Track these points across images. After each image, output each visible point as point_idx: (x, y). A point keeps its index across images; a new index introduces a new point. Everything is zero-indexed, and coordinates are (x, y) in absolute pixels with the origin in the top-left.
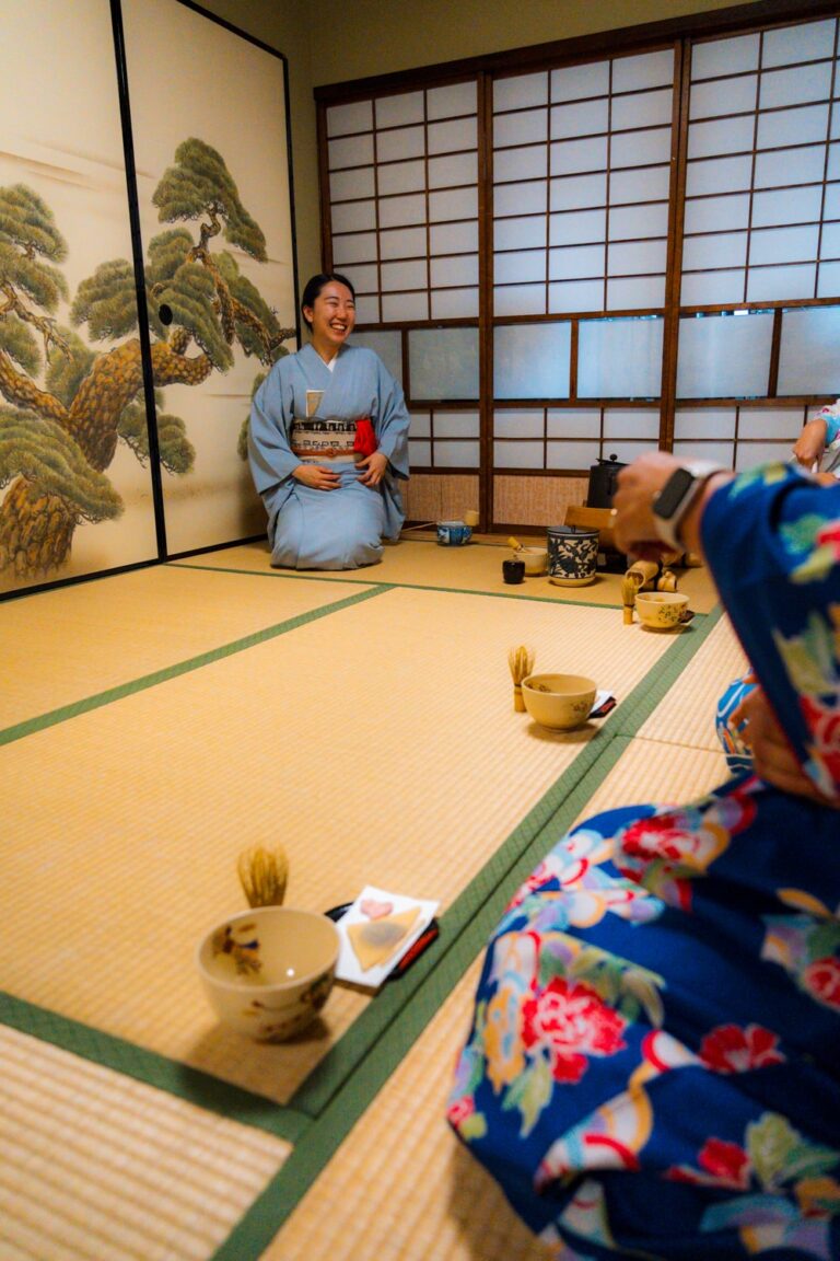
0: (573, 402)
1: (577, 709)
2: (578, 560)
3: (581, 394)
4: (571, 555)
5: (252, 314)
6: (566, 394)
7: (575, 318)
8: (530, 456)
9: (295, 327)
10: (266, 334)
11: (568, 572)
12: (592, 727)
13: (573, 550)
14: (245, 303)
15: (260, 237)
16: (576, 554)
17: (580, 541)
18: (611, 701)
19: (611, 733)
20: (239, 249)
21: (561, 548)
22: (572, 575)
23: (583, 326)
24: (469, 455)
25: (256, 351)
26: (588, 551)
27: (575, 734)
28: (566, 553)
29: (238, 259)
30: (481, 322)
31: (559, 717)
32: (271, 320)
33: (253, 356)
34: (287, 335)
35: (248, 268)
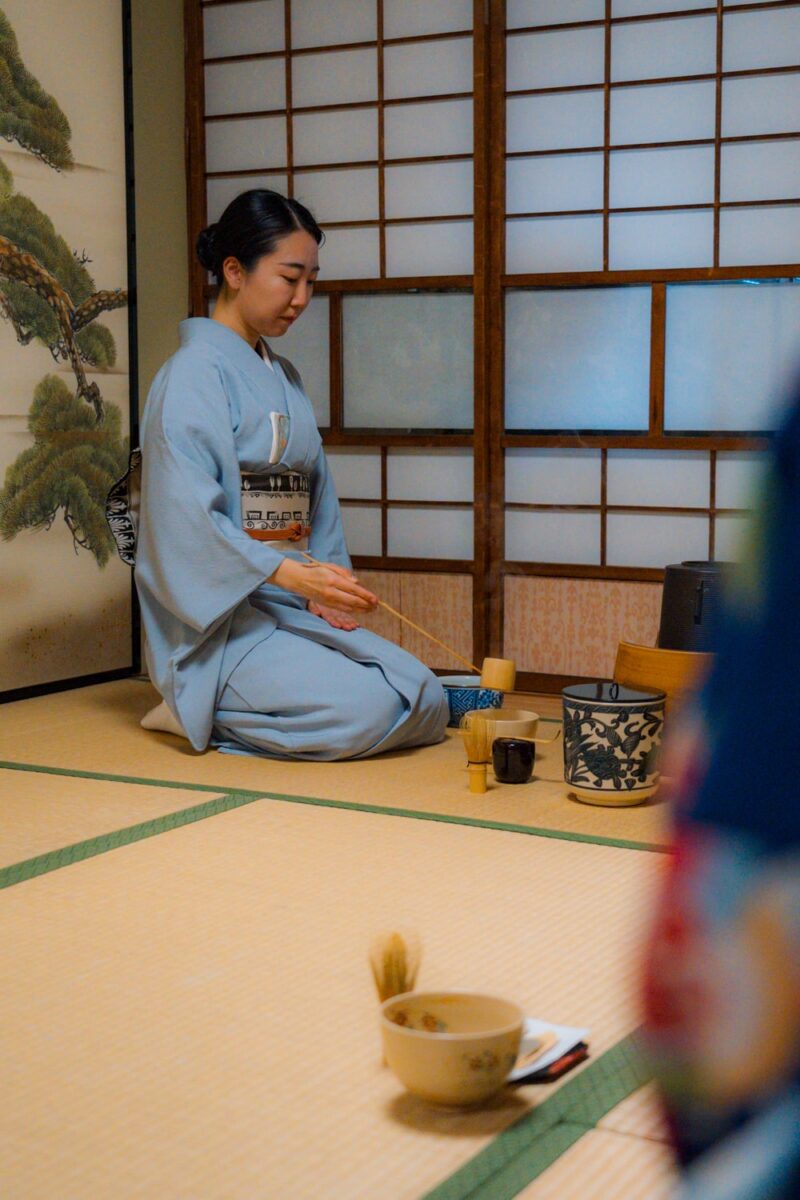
0: (657, 438)
1: (476, 1065)
2: (619, 753)
3: (673, 421)
4: (605, 742)
5: (36, 265)
6: (642, 422)
7: (660, 281)
8: (574, 541)
9: (125, 288)
10: (65, 301)
11: (602, 776)
12: (520, 1103)
13: (608, 732)
14: (23, 244)
15: (60, 125)
16: (616, 741)
17: (624, 715)
18: (579, 1052)
19: (552, 1118)
20: (15, 146)
21: (586, 729)
22: (608, 784)
23: (675, 295)
24: (454, 536)
25: (42, 333)
26: (639, 737)
27: (477, 1119)
28: (594, 738)
29: (11, 164)
30: (479, 284)
31: (444, 1079)
32: (75, 274)
33: (35, 342)
34: (108, 302)
35: (33, 180)
